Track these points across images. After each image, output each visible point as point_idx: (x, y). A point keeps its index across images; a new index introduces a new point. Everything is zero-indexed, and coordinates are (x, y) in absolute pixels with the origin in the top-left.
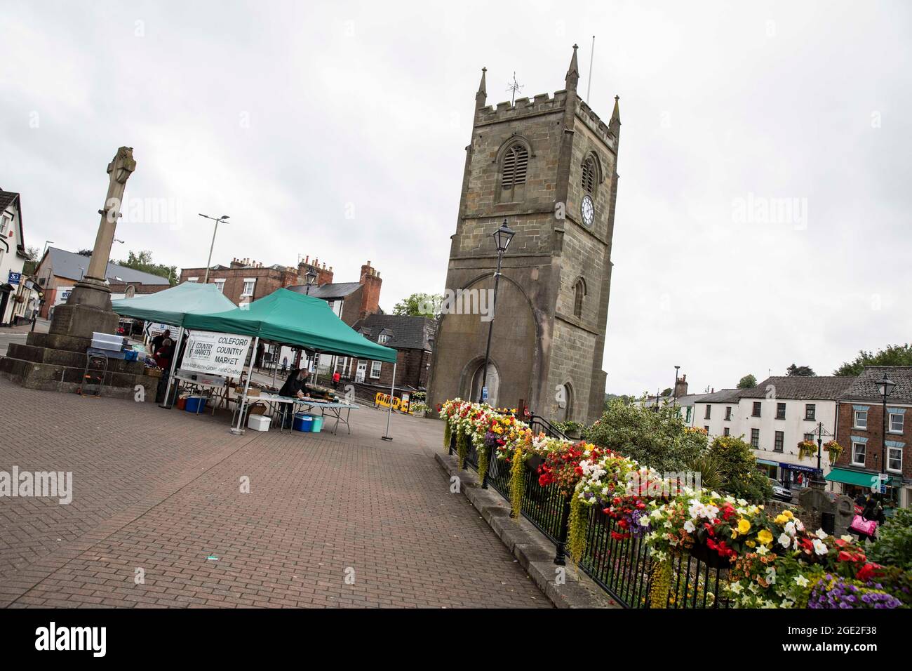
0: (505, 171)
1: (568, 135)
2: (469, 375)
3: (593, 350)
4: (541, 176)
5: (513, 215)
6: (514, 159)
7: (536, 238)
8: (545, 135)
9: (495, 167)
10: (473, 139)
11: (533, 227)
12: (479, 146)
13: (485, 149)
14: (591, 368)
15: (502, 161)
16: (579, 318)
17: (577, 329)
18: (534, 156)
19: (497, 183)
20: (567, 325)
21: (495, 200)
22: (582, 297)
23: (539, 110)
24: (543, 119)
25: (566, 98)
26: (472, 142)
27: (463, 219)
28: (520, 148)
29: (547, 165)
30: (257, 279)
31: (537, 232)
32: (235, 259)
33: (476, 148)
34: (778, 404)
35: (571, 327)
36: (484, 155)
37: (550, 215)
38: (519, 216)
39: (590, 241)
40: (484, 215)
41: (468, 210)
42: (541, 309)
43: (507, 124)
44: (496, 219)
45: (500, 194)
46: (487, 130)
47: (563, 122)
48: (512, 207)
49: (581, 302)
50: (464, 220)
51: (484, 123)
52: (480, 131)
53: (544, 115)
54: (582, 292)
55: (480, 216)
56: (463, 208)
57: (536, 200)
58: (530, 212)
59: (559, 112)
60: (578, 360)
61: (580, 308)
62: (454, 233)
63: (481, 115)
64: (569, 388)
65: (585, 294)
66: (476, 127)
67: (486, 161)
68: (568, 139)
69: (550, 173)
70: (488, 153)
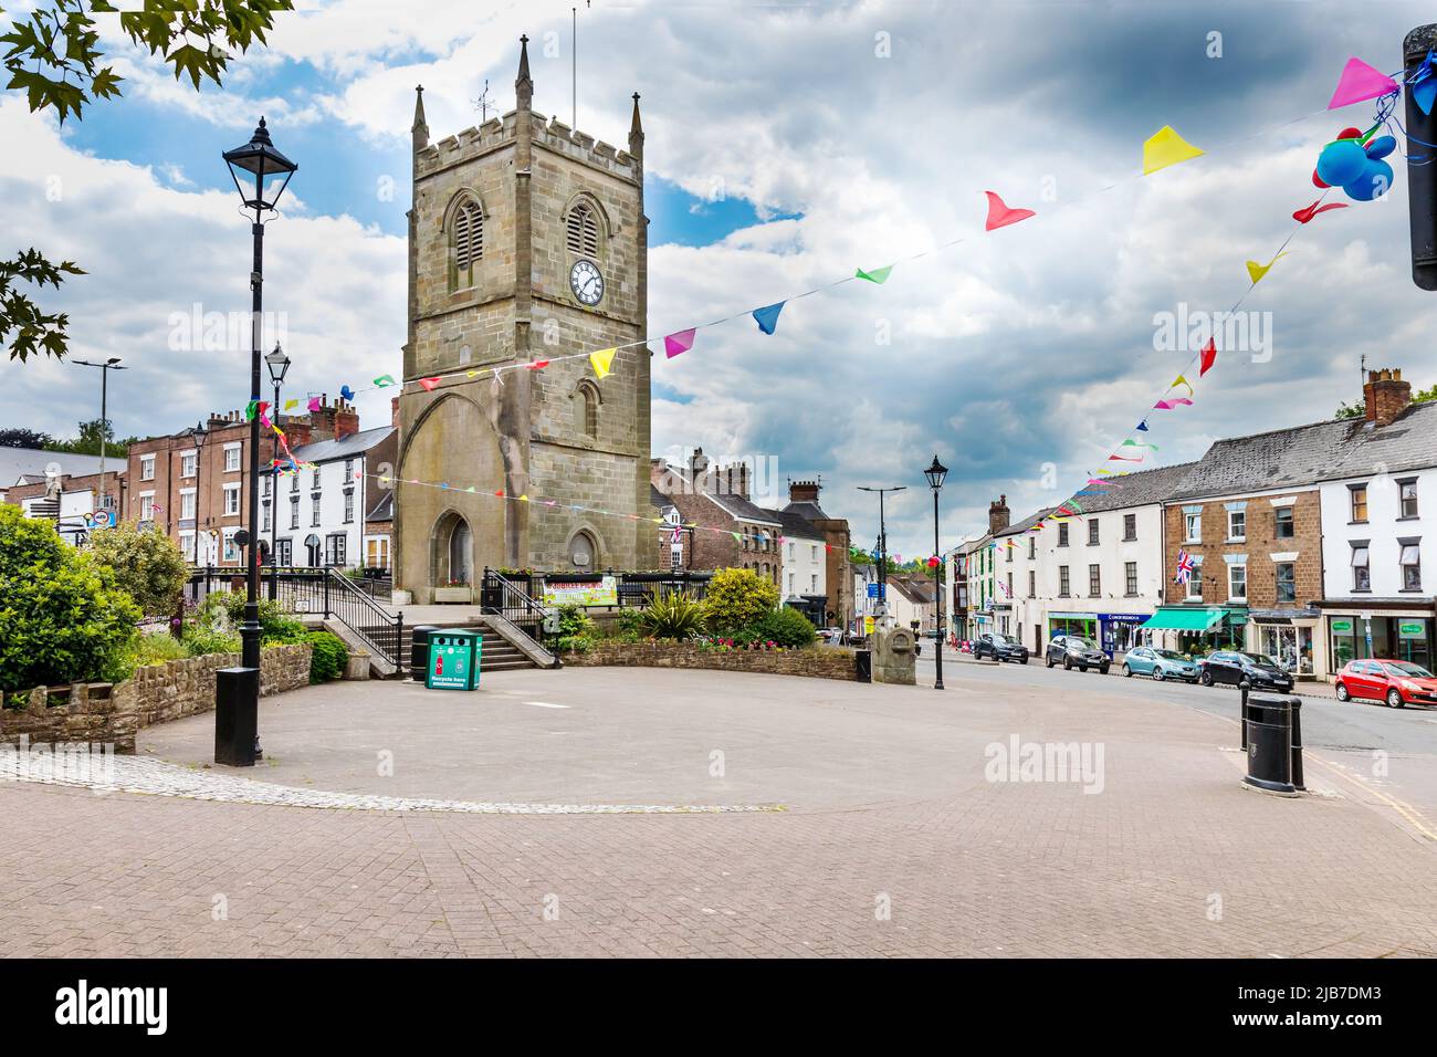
0: (460, 243)
1: (524, 180)
2: (442, 538)
3: (633, 480)
4: (498, 245)
5: (471, 307)
6: (466, 224)
7: (500, 335)
8: (498, 183)
9: (445, 240)
10: (414, 200)
11: (496, 321)
12: (424, 210)
13: (430, 214)
14: (634, 505)
15: (453, 230)
16: (595, 437)
17: (590, 453)
18: (488, 217)
19: (449, 262)
20: (565, 450)
21: (449, 288)
22: (595, 407)
23: (488, 145)
24: (492, 159)
25: (517, 123)
26: (414, 205)
27: (415, 321)
28: (472, 206)
29: (504, 227)
30: (243, 443)
31: (500, 328)
32: (213, 415)
33: (420, 213)
34: (1090, 521)
35: (576, 451)
36: (430, 223)
37: (513, 300)
38: (478, 306)
39: (600, 326)
40: (438, 311)
41: (419, 308)
42: (508, 435)
43: (452, 172)
44: (454, 316)
45: (456, 278)
46: (430, 184)
47: (517, 160)
48: (469, 296)
49: (594, 414)
50: (417, 322)
51: (425, 173)
52: (423, 186)
53: (493, 152)
54: (594, 399)
55: (434, 314)
56: (413, 305)
57: (494, 282)
58: (489, 299)
59: (511, 145)
60: (601, 497)
61: (595, 423)
62: (406, 343)
63: (421, 161)
64: (590, 537)
65: (601, 403)
66: (416, 182)
67: (434, 231)
68: (523, 186)
69: (508, 239)
70: (435, 219)
